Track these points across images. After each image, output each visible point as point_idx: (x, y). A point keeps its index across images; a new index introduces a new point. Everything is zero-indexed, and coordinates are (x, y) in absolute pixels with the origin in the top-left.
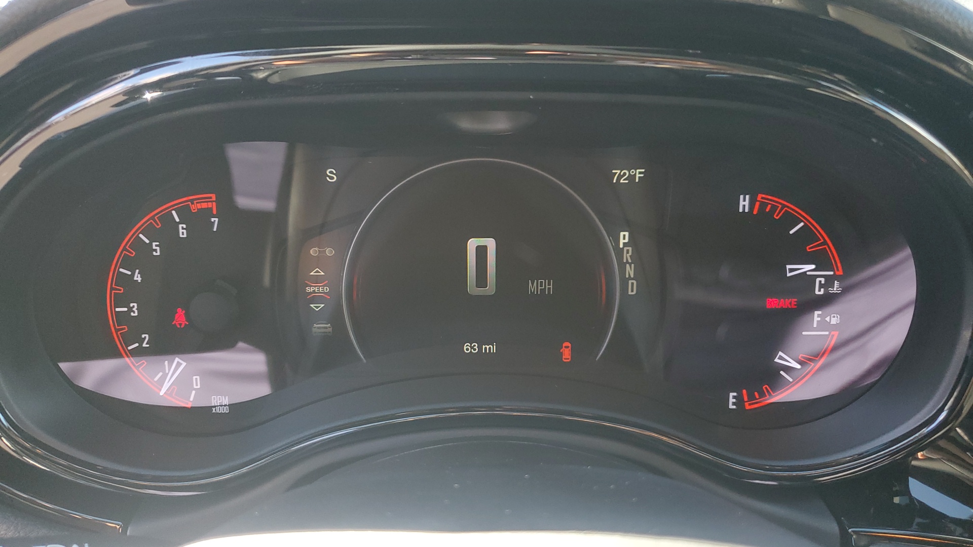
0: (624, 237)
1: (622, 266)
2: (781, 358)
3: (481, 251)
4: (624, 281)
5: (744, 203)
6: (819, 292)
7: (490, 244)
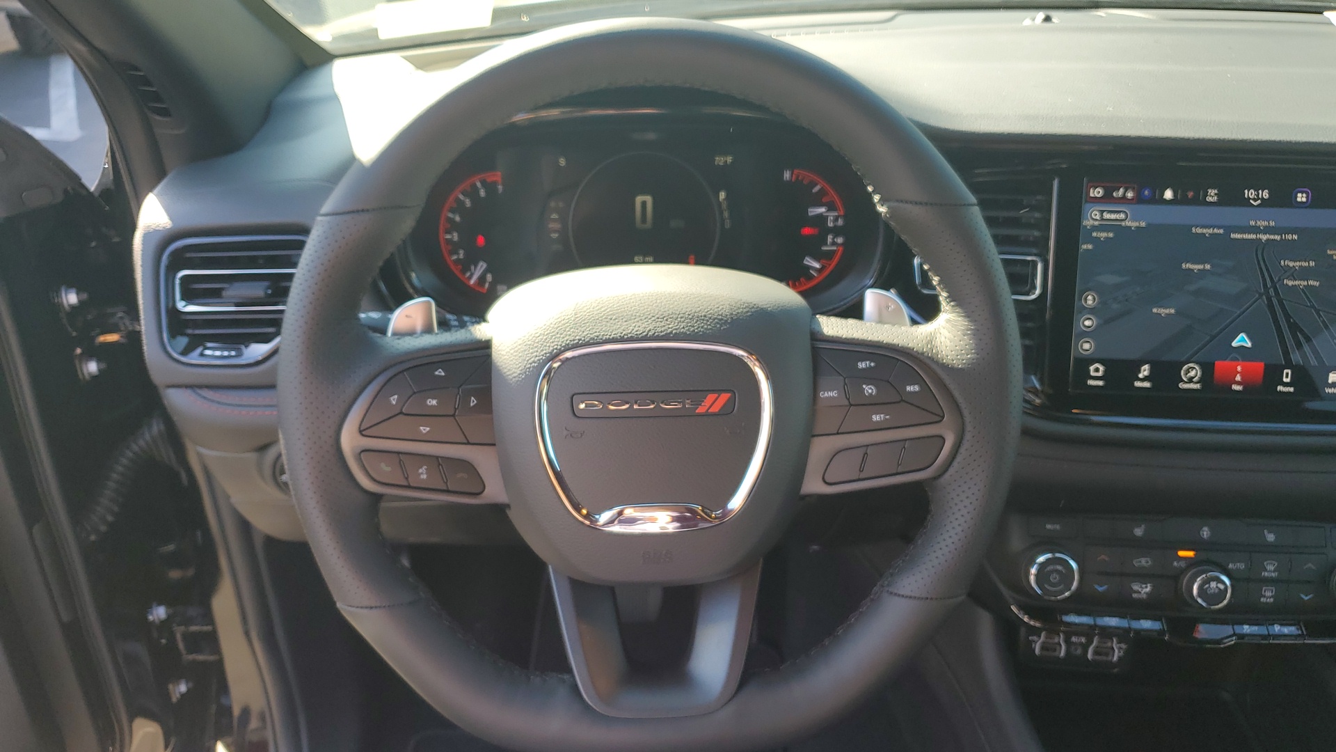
0: (722, 195)
1: (721, 213)
2: (807, 260)
3: (644, 204)
4: (723, 220)
5: (787, 175)
6: (830, 224)
7: (649, 199)
